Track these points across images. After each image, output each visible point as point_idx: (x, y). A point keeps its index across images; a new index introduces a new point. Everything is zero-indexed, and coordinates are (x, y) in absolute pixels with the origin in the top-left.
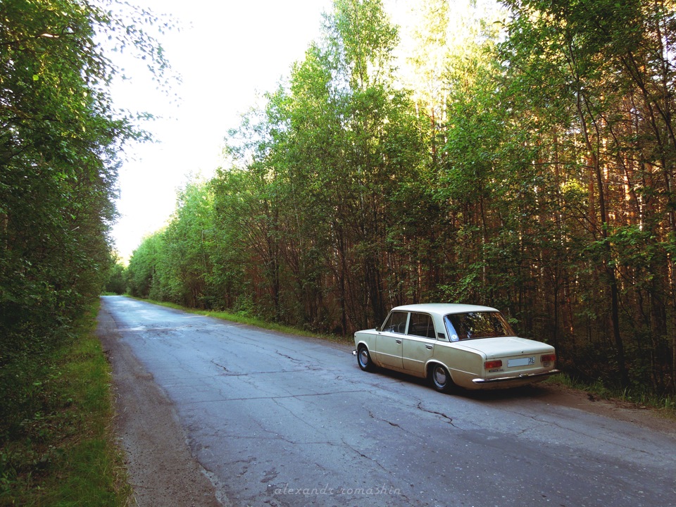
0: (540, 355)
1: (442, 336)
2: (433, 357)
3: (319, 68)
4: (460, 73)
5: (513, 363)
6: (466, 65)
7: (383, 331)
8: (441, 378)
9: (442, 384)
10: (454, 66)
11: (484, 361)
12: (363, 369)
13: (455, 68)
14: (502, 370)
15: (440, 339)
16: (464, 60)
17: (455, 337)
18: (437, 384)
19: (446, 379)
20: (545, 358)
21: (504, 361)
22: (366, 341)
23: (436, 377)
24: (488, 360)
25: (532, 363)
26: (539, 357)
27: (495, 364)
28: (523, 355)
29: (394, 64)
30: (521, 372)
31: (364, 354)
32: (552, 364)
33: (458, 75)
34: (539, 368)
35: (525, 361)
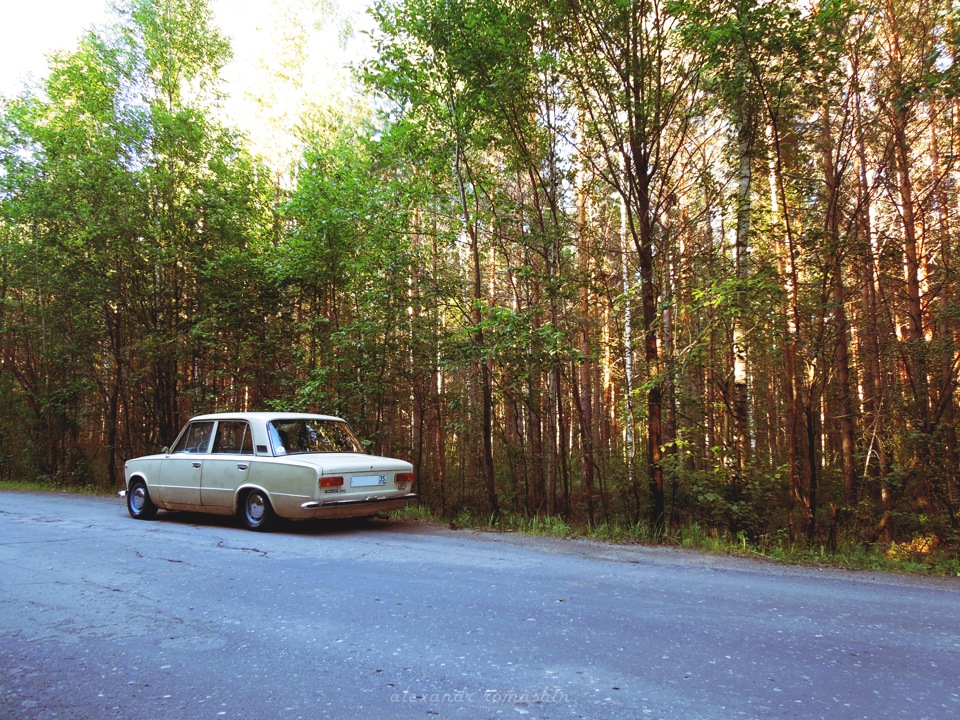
0: (394, 473)
1: (262, 449)
2: (247, 480)
3: (98, 68)
4: (318, 127)
5: (358, 481)
6: (328, 119)
7: (173, 452)
8: (257, 510)
9: (258, 519)
10: (312, 116)
11: (319, 476)
12: (136, 517)
13: (313, 121)
14: (343, 491)
15: (259, 454)
16: (325, 112)
17: (281, 449)
18: (251, 520)
19: (265, 511)
20: (401, 478)
21: (346, 478)
22: (144, 472)
23: (250, 509)
24: (325, 476)
25: (383, 483)
26: (392, 475)
27: (333, 482)
28: (372, 471)
29: (223, 88)
30: (368, 494)
31: (139, 494)
32: (408, 487)
33: (316, 130)
34: (392, 490)
35: (375, 480)
